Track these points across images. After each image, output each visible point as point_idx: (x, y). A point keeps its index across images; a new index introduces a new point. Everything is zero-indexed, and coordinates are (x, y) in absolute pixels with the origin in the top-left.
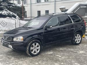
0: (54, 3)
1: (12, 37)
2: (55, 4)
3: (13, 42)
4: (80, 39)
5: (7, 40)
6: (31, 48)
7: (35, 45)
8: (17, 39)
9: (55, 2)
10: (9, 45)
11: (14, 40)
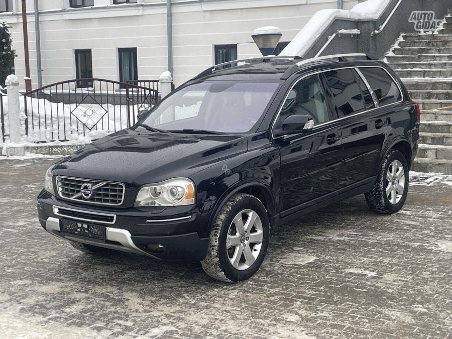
0: (164, 10)
1: (127, 185)
2: (170, 15)
3: (133, 209)
4: (402, 184)
5: (92, 199)
6: (231, 240)
7: (244, 223)
8: (156, 194)
9: (171, 4)
10: (109, 229)
11: (138, 200)
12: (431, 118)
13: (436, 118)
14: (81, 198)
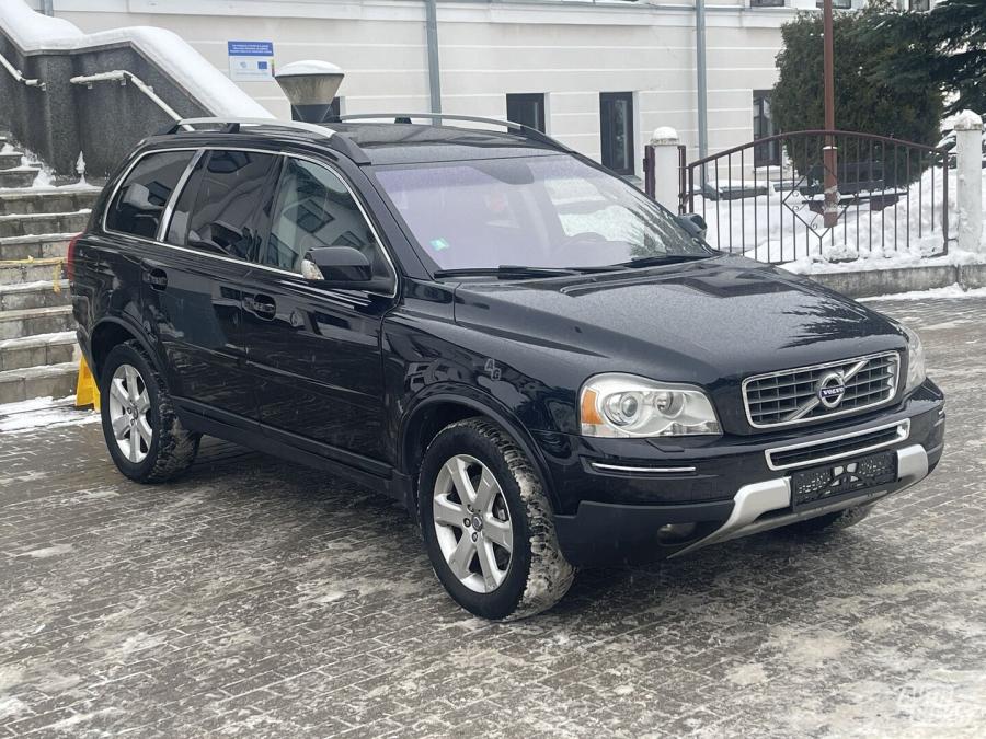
12: (13, 277)
13: (24, 278)
14: (820, 409)
